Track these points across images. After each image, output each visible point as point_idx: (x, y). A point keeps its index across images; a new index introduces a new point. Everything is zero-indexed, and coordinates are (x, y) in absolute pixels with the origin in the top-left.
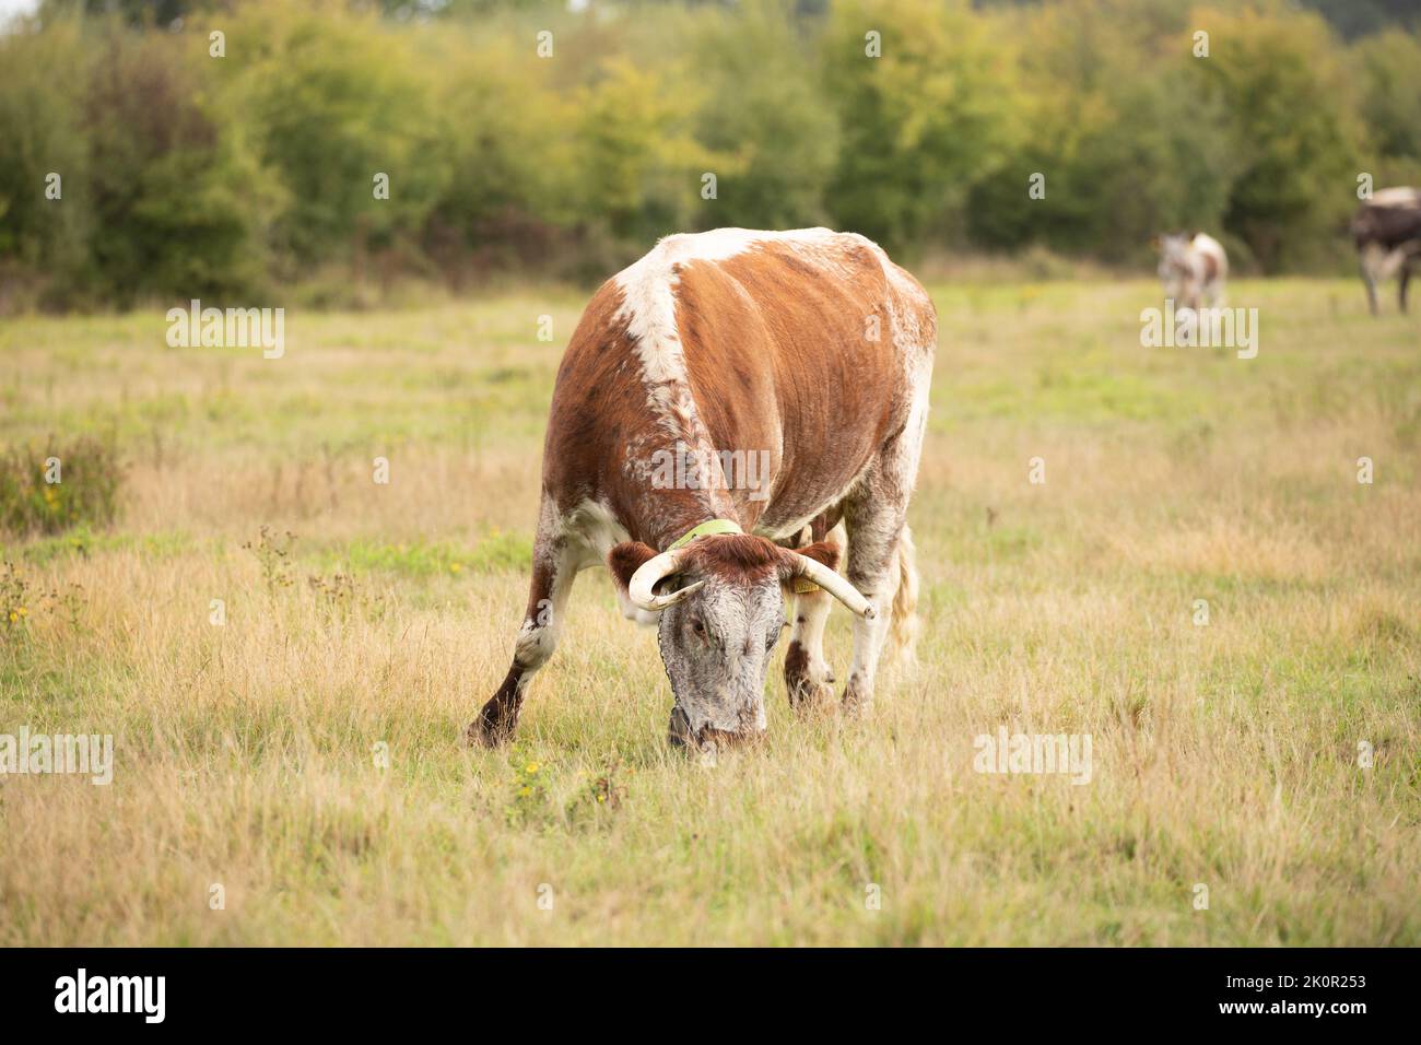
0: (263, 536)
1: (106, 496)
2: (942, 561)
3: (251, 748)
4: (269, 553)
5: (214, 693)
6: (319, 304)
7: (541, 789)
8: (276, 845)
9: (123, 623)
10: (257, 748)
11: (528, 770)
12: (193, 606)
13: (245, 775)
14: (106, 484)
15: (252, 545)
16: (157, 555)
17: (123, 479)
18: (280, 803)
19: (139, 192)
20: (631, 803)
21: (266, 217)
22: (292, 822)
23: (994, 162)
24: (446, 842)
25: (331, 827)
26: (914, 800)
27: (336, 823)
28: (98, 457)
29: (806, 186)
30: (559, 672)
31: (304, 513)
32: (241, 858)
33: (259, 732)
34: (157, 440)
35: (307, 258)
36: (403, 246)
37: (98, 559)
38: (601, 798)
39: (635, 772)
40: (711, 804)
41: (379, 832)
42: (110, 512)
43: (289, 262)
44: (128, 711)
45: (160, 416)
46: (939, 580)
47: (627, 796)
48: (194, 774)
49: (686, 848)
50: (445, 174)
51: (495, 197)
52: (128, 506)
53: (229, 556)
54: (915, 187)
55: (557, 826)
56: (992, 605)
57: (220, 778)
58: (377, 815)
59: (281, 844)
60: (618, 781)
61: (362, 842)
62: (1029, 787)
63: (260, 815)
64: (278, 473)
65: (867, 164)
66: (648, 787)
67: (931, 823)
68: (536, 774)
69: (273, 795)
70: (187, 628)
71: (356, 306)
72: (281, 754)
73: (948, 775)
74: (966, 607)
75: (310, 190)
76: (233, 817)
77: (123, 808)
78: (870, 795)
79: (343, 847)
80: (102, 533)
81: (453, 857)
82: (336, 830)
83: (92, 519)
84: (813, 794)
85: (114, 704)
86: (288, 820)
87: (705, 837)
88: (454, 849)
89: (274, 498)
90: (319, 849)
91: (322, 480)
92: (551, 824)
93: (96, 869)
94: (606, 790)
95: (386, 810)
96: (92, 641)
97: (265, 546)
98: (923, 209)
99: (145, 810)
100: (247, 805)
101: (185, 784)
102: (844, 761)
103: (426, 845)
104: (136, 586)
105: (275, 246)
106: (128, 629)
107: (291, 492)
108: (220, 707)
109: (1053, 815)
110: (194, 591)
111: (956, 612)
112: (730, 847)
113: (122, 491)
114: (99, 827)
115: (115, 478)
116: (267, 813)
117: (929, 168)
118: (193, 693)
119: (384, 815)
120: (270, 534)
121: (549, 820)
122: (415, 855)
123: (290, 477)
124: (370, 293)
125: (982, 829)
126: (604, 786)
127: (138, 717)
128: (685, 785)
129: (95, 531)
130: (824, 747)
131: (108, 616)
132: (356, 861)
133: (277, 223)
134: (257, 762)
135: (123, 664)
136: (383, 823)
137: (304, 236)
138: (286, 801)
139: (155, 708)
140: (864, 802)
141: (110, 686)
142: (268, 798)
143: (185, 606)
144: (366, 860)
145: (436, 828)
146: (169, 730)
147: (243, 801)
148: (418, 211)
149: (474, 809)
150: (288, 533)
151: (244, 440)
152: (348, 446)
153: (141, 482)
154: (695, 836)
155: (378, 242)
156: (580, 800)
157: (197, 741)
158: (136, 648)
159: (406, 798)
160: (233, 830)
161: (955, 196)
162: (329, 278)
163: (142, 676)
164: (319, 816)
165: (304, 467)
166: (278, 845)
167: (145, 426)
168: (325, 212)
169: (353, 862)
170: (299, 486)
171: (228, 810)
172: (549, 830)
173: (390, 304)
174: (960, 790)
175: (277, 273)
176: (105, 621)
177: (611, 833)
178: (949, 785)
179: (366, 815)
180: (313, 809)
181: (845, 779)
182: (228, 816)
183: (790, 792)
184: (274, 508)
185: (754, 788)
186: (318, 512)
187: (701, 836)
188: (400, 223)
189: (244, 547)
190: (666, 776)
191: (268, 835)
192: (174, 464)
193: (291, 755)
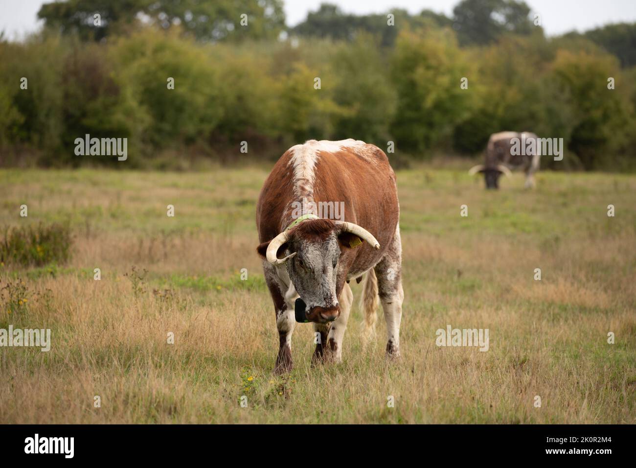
0: (133, 270)
1: (64, 250)
2: (437, 293)
3: (125, 365)
4: (135, 278)
5: (109, 340)
6: (163, 168)
7: (254, 388)
8: (134, 409)
9: (69, 308)
10: (128, 365)
11: (249, 379)
12: (101, 300)
13: (122, 377)
14: (64, 244)
15: (128, 274)
16: (86, 277)
17: (72, 243)
18: (137, 390)
19: (84, 115)
20: (294, 396)
21: (140, 128)
22: (142, 399)
23: (466, 116)
24: (210, 410)
25: (159, 402)
26: (421, 400)
27: (162, 400)
28: (61, 233)
29: (382, 122)
30: (263, 336)
31: (152, 260)
32: (118, 414)
33: (129, 358)
34: (88, 226)
35: (158, 147)
36: (201, 143)
37: (60, 278)
38: (280, 393)
39: (296, 383)
40: (330, 398)
41: (181, 405)
42: (65, 257)
43: (149, 149)
44: (70, 346)
45: (89, 215)
46: (435, 301)
47: (292, 393)
48: (99, 376)
49: (318, 418)
50: (221, 112)
51: (243, 123)
52: (74, 255)
53: (118, 279)
54: (431, 125)
55: (260, 405)
56: (458, 314)
57: (110, 378)
58: (180, 397)
59: (137, 409)
60: (288, 386)
61: (173, 409)
62: (472, 396)
63: (128, 395)
64: (141, 242)
65: (409, 114)
66: (301, 389)
67: (428, 410)
68: (252, 381)
69: (134, 387)
70: (98, 310)
71: (179, 169)
72: (138, 368)
73: (436, 389)
74: (447, 314)
75: (160, 116)
76: (116, 396)
77: (67, 390)
78: (401, 396)
79: (164, 411)
80: (61, 267)
81: (213, 417)
82: (161, 403)
83: (57, 260)
84: (375, 395)
85: (65, 343)
86: (140, 398)
87: (327, 413)
88: (214, 414)
89: (139, 254)
90: (154, 412)
91: (161, 246)
92: (258, 405)
93: (53, 417)
94: (283, 390)
95: (184, 395)
96: (55, 315)
97: (134, 275)
98: (434, 135)
99: (76, 391)
100: (122, 391)
101: (95, 380)
102: (390, 380)
103: (201, 411)
104: (76, 291)
105: (144, 141)
106: (72, 310)
107: (147, 252)
108: (112, 346)
109: (483, 409)
110: (101, 294)
111: (442, 316)
112: (338, 418)
113: (71, 248)
114: (56, 398)
115: (68, 242)
116: (131, 395)
117: (437, 117)
118: (99, 340)
119: (183, 397)
120: (136, 270)
121: (257, 402)
122: (196, 416)
123: (147, 244)
124: (185, 164)
125: (451, 413)
126: (282, 388)
127: (75, 349)
128: (318, 389)
129: (59, 266)
130: (381, 375)
131: (63, 304)
132: (170, 417)
133: (145, 131)
134: (128, 371)
135: (69, 325)
136: (183, 401)
137: (157, 137)
138: (140, 389)
139: (83, 346)
140: (398, 400)
141: (63, 335)
142: (132, 387)
143: (97, 300)
144: (174, 417)
145: (206, 404)
146: (89, 356)
147: (121, 389)
148: (208, 128)
149: (223, 396)
150: (144, 270)
151: (126, 227)
152: (173, 232)
153: (80, 244)
154: (322, 412)
155: (189, 141)
156: (271, 394)
157: (101, 361)
158: (75, 319)
159: (193, 391)
160: (115, 401)
161: (448, 130)
162: (167, 156)
163: (77, 330)
164: (154, 397)
165: (153, 240)
166: (135, 410)
167: (83, 219)
168: (167, 127)
169: (168, 418)
170: (150, 249)
171: (113, 393)
172: (257, 407)
173: (194, 169)
174: (442, 396)
175: (144, 154)
176: (61, 306)
177: (284, 409)
178: (437, 394)
179: (175, 397)
180: (152, 394)
181: (391, 389)
182: (114, 395)
183: (365, 394)
184: (139, 258)
185: (349, 392)
186: (158, 261)
187: (324, 413)
188: (200, 133)
189: (124, 275)
190: (310, 385)
191: (131, 405)
192: (95, 236)
193: (143, 369)
